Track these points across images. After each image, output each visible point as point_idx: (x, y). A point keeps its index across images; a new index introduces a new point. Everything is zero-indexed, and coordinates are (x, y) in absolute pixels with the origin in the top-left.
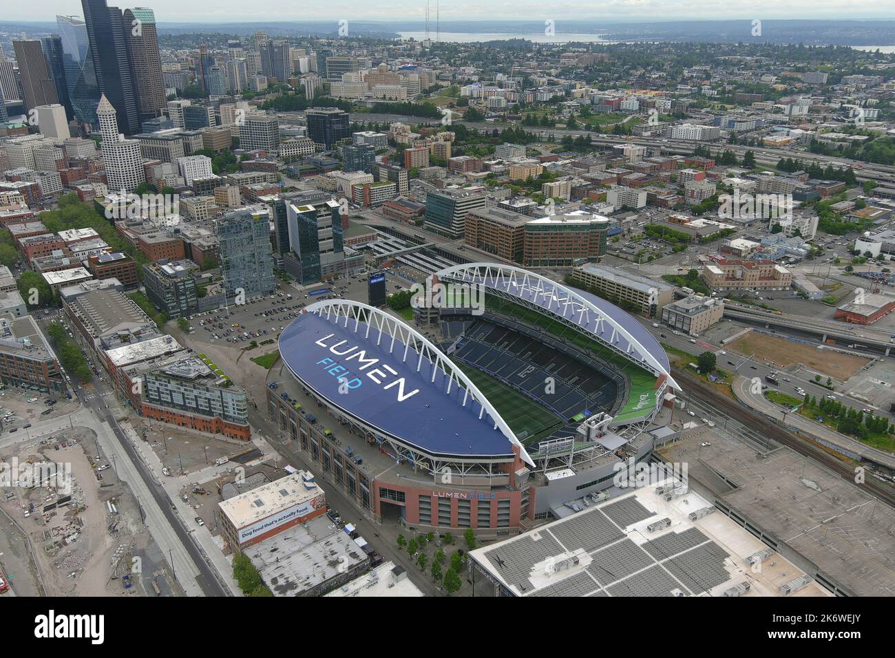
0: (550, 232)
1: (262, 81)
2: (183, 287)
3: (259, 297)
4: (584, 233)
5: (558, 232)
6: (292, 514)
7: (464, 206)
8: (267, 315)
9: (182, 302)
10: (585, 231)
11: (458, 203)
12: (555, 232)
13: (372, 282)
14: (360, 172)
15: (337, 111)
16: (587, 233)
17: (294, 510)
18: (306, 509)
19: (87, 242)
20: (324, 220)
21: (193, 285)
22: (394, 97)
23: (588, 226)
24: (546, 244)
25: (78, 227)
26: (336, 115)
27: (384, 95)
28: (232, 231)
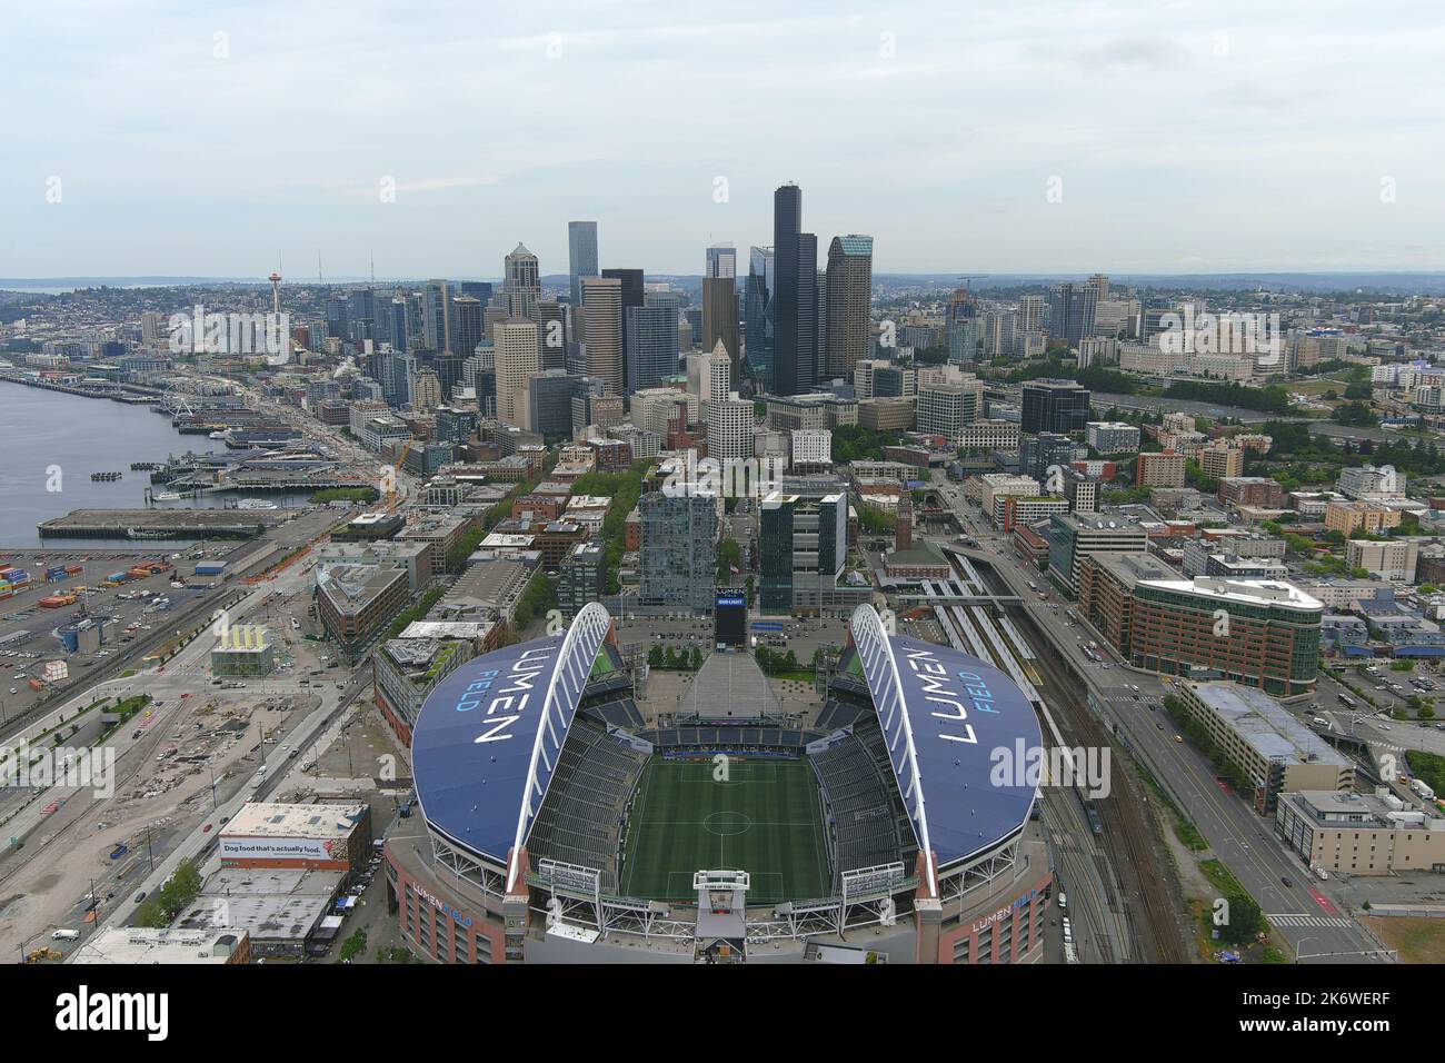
0: (1182, 607)
1: (1035, 343)
2: (581, 574)
3: (687, 614)
4: (1252, 624)
5: (1198, 610)
6: (297, 849)
7: (1094, 543)
8: (663, 637)
9: (578, 594)
10: (1257, 620)
11: (1081, 537)
12: (1193, 609)
13: (721, 602)
14: (1025, 477)
15: (1073, 385)
16: (1261, 626)
17: (301, 843)
18: (317, 850)
19: (589, 512)
20: (806, 519)
21: (595, 574)
22: (1222, 375)
23: (1263, 610)
24: (1173, 629)
25: (593, 495)
26: (1069, 392)
27: (1206, 372)
28: (659, 510)
